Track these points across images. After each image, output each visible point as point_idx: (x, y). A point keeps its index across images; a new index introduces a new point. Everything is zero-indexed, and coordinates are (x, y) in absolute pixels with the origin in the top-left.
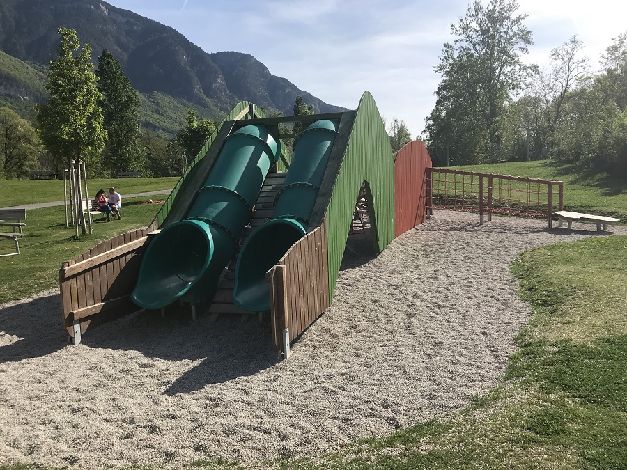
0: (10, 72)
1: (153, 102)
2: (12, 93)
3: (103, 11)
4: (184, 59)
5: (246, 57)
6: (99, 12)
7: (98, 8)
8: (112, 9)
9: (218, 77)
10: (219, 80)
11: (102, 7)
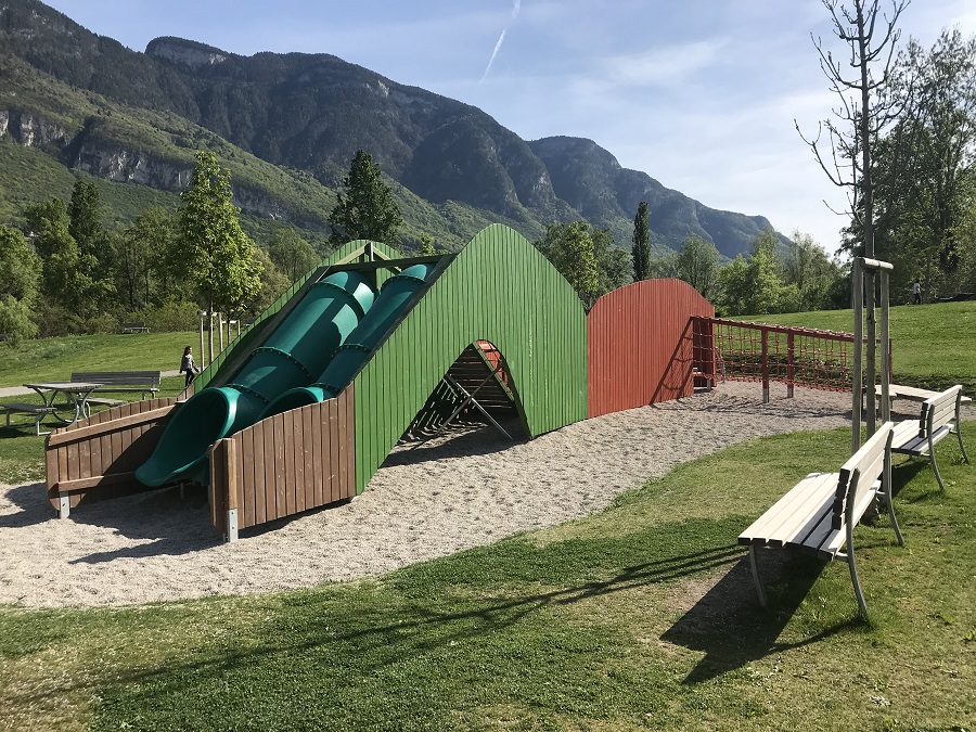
0: (260, 182)
1: (447, 216)
2: (261, 211)
3: (381, 91)
4: (491, 151)
5: (583, 144)
6: (377, 93)
7: (375, 86)
8: (395, 87)
9: (541, 175)
10: (542, 179)
11: (381, 85)
